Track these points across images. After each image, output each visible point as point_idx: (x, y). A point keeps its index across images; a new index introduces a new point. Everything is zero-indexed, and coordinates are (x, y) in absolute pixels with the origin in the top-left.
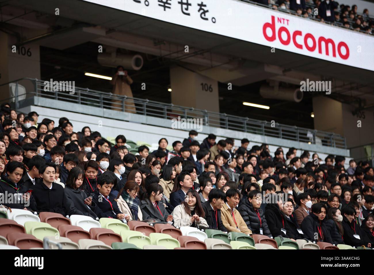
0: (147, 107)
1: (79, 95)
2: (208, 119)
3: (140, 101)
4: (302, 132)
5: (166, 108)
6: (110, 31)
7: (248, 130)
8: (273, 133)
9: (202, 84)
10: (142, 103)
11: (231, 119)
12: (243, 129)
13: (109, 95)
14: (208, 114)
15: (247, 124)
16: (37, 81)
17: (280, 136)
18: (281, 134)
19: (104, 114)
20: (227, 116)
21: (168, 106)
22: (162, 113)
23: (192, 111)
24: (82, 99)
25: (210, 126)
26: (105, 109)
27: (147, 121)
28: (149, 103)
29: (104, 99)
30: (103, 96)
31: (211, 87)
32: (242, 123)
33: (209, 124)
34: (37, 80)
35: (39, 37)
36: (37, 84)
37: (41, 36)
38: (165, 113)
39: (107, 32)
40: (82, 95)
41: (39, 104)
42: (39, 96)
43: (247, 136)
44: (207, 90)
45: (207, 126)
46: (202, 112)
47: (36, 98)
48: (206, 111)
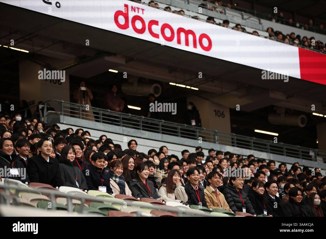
0: (162, 126)
1: (100, 115)
2: (218, 137)
3: (156, 121)
4: (304, 150)
5: (179, 127)
6: (129, 59)
7: (255, 148)
8: (277, 151)
9: (215, 111)
10: (159, 122)
11: (239, 138)
12: (250, 147)
13: (128, 115)
14: (219, 133)
15: (254, 143)
16: (63, 103)
17: (284, 153)
18: (285, 152)
19: (123, 132)
20: (235, 136)
21: (181, 126)
22: (176, 132)
23: (204, 130)
24: (103, 119)
25: (220, 143)
26: (124, 128)
27: (162, 139)
28: (164, 123)
29: (123, 119)
30: (122, 116)
31: (224, 113)
32: (249, 142)
33: (219, 142)
34: (63, 101)
35: (67, 66)
36: (63, 105)
37: (69, 66)
38: (179, 132)
39: (127, 62)
40: (103, 115)
41: (65, 123)
42: (65, 115)
43: (254, 153)
44: (219, 116)
45: (217, 143)
46: (213, 131)
47: (62, 117)
48: (217, 131)
